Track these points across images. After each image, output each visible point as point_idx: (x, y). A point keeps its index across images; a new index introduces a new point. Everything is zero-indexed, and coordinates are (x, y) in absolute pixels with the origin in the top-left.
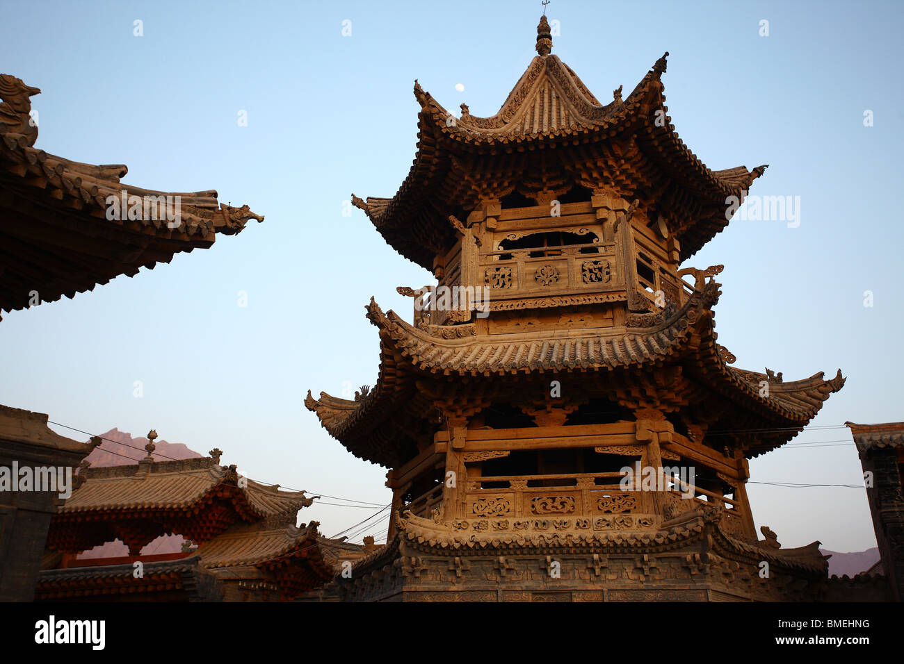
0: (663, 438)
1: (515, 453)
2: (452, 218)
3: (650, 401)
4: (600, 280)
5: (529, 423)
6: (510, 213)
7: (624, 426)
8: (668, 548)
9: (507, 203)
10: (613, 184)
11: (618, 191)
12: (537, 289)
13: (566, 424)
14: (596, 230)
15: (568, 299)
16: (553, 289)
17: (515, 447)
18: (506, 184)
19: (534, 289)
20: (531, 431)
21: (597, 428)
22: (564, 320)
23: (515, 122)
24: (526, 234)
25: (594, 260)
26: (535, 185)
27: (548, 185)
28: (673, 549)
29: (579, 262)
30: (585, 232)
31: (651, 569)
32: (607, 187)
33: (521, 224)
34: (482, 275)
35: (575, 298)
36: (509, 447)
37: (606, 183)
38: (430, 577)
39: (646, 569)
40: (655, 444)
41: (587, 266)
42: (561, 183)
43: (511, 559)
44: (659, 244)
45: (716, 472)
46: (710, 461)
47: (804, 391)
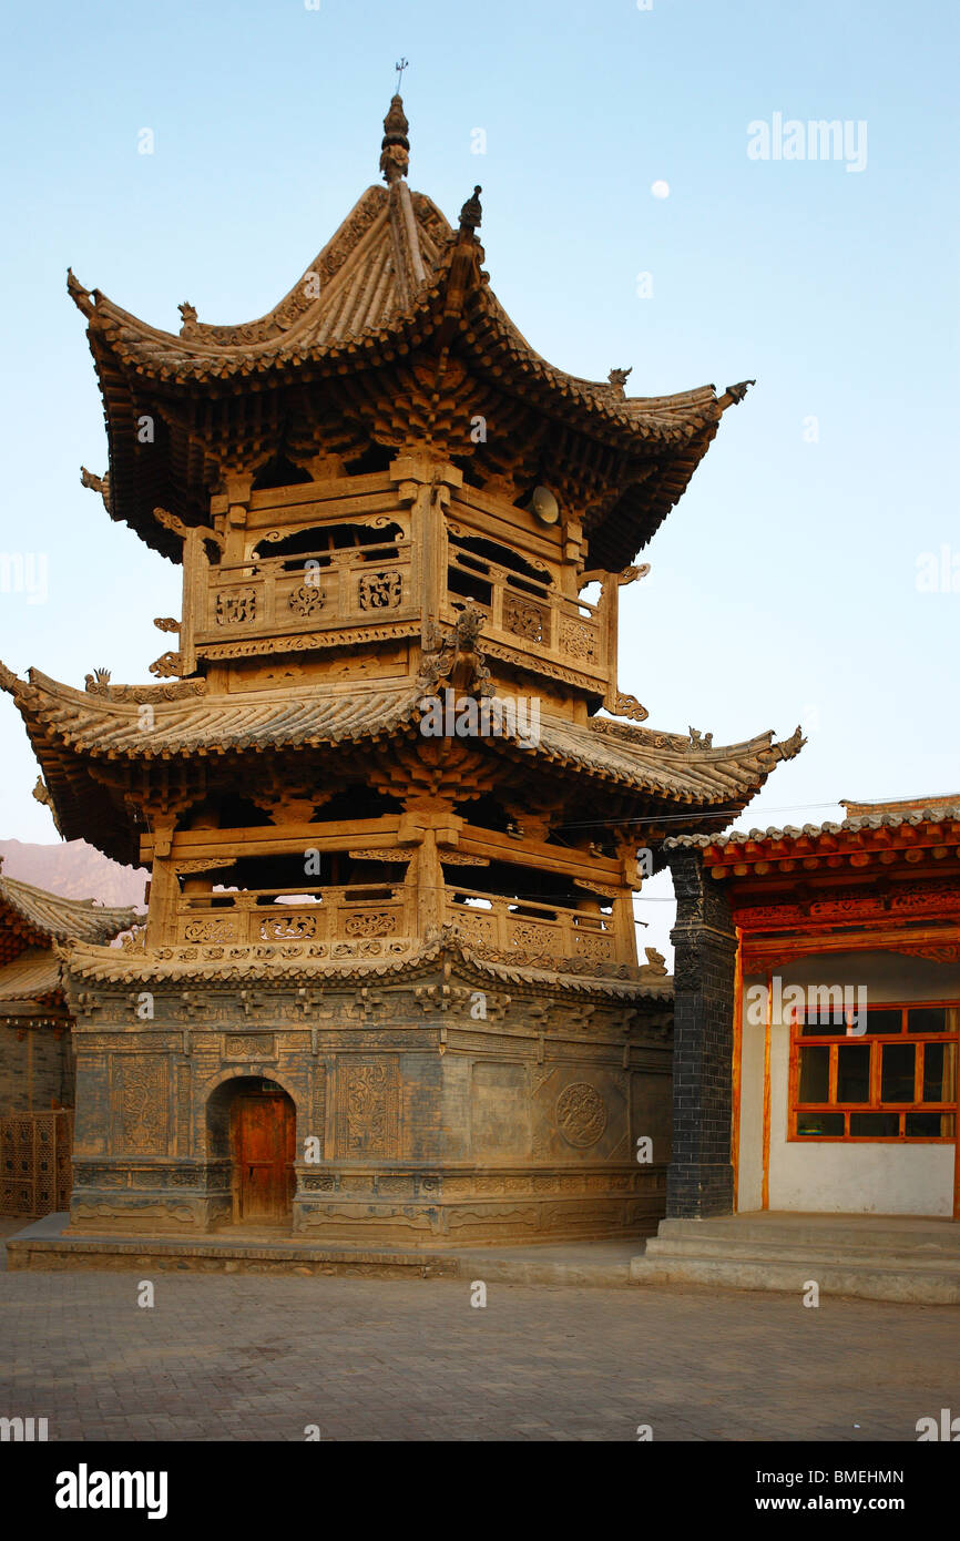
0: (441, 837)
1: (243, 861)
2: (157, 512)
3: (423, 786)
4: (385, 603)
5: (264, 819)
6: (267, 497)
7: (387, 821)
8: (396, 980)
9: (266, 479)
10: (429, 437)
11: (442, 450)
12: (288, 622)
13: (313, 820)
14: (400, 519)
15: (335, 635)
16: (313, 622)
17: (242, 853)
18: (257, 447)
19: (286, 621)
20: (268, 830)
21: (352, 826)
22: (336, 668)
23: (303, 327)
24: (295, 530)
25: (379, 571)
26: (308, 446)
27: (327, 444)
28: (402, 982)
29: (358, 575)
30: (384, 524)
31: (375, 1005)
32: (420, 444)
33: (286, 514)
34: (212, 602)
35: (346, 634)
36: (232, 853)
37: (421, 436)
38: (105, 1017)
39: (367, 1005)
40: (429, 845)
41: (369, 581)
42: (347, 439)
43: (201, 995)
44: (541, 533)
45: (570, 878)
46: (557, 863)
47: (736, 760)
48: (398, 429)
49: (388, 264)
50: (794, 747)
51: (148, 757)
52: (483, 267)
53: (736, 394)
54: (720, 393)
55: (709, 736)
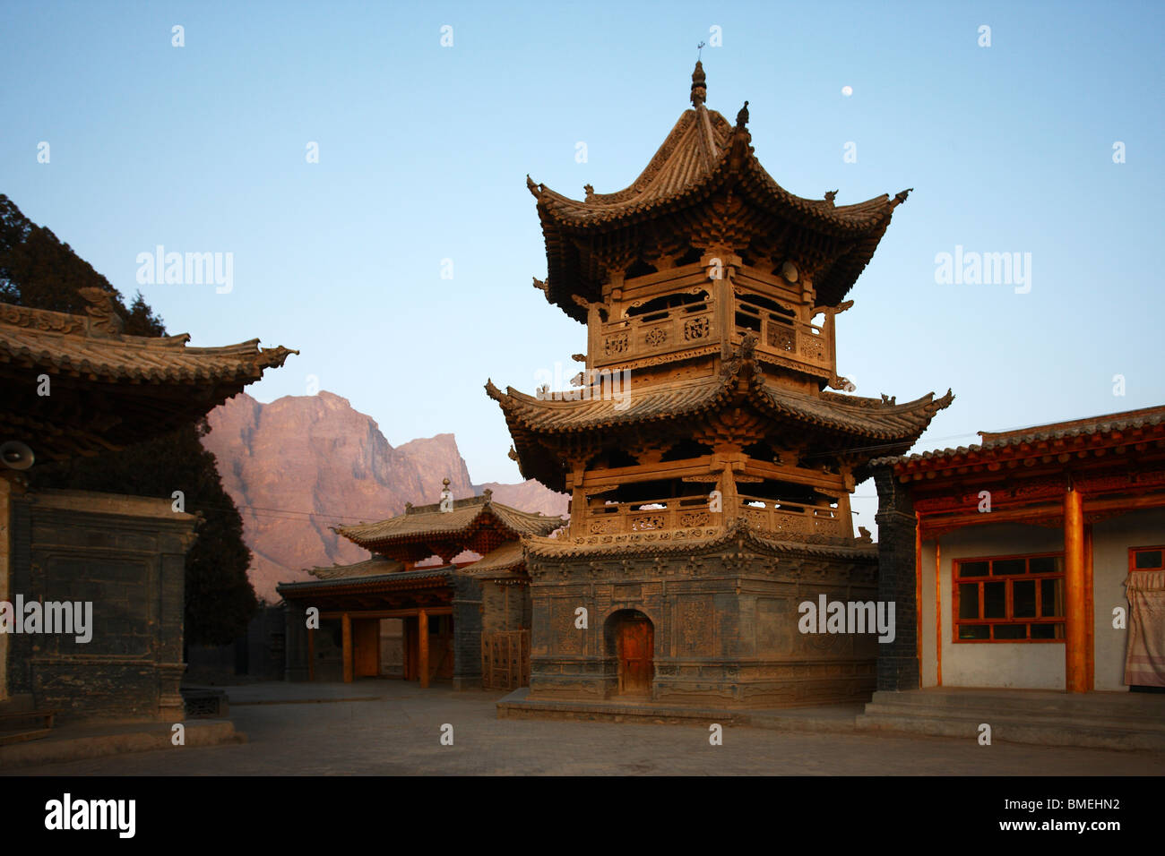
0: (735, 466)
1: (623, 487)
2: (574, 297)
3: (724, 437)
4: (700, 335)
5: (633, 462)
6: (632, 283)
7: (704, 459)
8: (711, 551)
9: (631, 274)
10: (722, 241)
11: (730, 247)
12: (646, 350)
13: (662, 461)
14: (707, 288)
15: (672, 356)
16: (659, 349)
17: (622, 482)
18: (626, 256)
19: (644, 350)
20: (636, 468)
21: (684, 463)
22: (673, 374)
23: (650, 190)
24: (648, 299)
25: (696, 318)
26: (655, 253)
27: (665, 250)
28: (714, 552)
29: (684, 321)
30: (698, 291)
31: (699, 566)
32: (717, 246)
33: (643, 291)
34: (604, 343)
35: (678, 355)
36: (616, 482)
37: (717, 241)
38: (547, 577)
39: (694, 566)
40: (728, 472)
41: (690, 324)
42: (676, 247)
43: (600, 563)
44: (788, 288)
45: (813, 487)
46: (803, 479)
47: (912, 411)
48: (705, 238)
49: (696, 150)
50: (947, 401)
51: (570, 430)
52: (750, 145)
53: (902, 197)
54: (892, 198)
55: (894, 398)
